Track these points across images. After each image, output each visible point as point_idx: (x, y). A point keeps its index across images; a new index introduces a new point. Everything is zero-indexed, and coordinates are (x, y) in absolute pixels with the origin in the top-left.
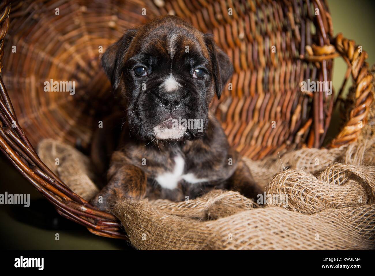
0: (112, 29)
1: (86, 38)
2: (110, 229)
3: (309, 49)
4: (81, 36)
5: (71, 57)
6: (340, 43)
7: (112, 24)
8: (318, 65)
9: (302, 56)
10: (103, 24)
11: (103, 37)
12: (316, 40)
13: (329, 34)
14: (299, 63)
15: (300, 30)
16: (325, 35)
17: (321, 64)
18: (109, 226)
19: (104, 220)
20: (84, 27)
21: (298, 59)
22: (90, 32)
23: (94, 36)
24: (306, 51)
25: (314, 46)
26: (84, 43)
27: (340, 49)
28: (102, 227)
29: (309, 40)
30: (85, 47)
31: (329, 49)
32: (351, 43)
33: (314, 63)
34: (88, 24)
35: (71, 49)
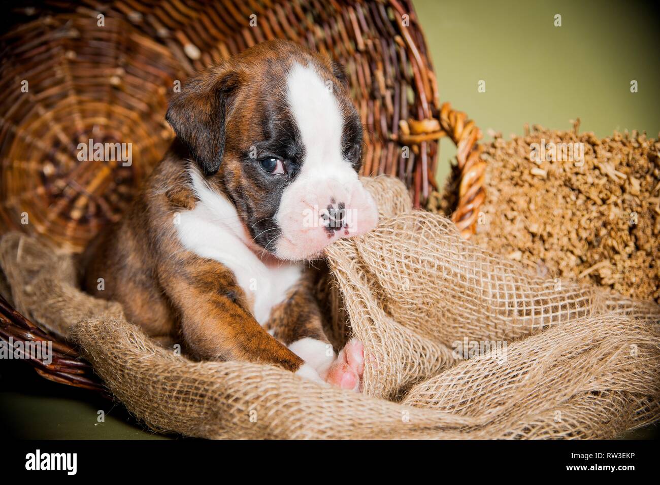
0: (116, 88)
1: (72, 99)
2: (70, 370)
3: (404, 124)
4: (64, 96)
5: (45, 127)
6: (444, 116)
7: (115, 81)
8: (416, 148)
9: (394, 136)
10: (101, 80)
11: (100, 100)
12: (414, 113)
13: (432, 103)
14: (391, 146)
15: (393, 97)
16: (425, 105)
17: (420, 146)
18: (69, 366)
19: (62, 356)
20: (69, 83)
21: (391, 140)
22: (79, 91)
23: (85, 97)
24: (399, 128)
25: (412, 121)
26: (70, 106)
27: (445, 125)
28: (58, 368)
29: (405, 112)
30: (70, 113)
31: (430, 125)
32: (459, 116)
33: (410, 145)
34: (76, 78)
35: (48, 115)
